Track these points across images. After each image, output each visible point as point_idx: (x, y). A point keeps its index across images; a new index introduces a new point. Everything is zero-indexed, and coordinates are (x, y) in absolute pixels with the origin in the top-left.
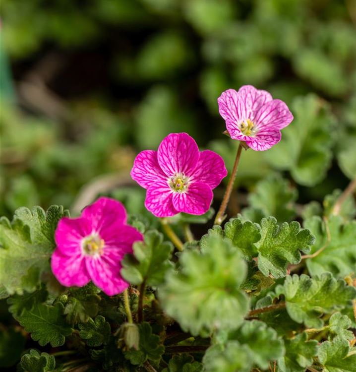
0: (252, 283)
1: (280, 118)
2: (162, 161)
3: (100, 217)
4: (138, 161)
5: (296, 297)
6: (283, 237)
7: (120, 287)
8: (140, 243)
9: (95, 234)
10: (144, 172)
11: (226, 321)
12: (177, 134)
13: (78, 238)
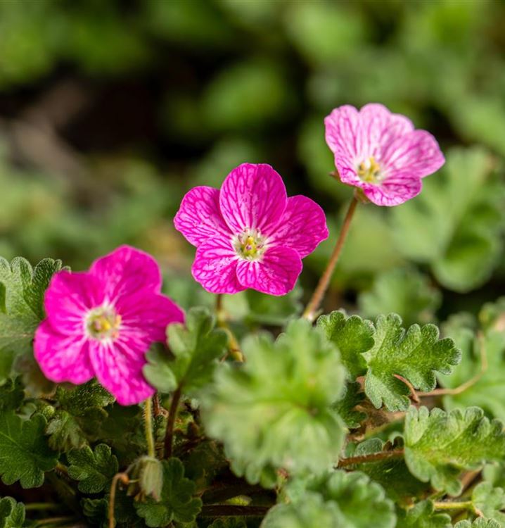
0: (352, 418)
1: (422, 160)
2: (227, 206)
3: (118, 279)
4: (188, 202)
5: (421, 441)
6: (409, 348)
7: (139, 394)
8: (179, 325)
9: (107, 306)
10: (196, 221)
11: (304, 460)
12: (255, 165)
13: (81, 309)
